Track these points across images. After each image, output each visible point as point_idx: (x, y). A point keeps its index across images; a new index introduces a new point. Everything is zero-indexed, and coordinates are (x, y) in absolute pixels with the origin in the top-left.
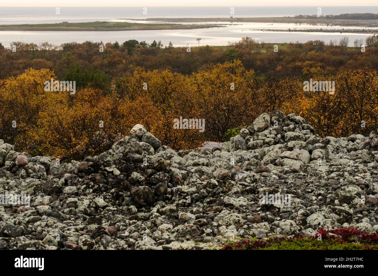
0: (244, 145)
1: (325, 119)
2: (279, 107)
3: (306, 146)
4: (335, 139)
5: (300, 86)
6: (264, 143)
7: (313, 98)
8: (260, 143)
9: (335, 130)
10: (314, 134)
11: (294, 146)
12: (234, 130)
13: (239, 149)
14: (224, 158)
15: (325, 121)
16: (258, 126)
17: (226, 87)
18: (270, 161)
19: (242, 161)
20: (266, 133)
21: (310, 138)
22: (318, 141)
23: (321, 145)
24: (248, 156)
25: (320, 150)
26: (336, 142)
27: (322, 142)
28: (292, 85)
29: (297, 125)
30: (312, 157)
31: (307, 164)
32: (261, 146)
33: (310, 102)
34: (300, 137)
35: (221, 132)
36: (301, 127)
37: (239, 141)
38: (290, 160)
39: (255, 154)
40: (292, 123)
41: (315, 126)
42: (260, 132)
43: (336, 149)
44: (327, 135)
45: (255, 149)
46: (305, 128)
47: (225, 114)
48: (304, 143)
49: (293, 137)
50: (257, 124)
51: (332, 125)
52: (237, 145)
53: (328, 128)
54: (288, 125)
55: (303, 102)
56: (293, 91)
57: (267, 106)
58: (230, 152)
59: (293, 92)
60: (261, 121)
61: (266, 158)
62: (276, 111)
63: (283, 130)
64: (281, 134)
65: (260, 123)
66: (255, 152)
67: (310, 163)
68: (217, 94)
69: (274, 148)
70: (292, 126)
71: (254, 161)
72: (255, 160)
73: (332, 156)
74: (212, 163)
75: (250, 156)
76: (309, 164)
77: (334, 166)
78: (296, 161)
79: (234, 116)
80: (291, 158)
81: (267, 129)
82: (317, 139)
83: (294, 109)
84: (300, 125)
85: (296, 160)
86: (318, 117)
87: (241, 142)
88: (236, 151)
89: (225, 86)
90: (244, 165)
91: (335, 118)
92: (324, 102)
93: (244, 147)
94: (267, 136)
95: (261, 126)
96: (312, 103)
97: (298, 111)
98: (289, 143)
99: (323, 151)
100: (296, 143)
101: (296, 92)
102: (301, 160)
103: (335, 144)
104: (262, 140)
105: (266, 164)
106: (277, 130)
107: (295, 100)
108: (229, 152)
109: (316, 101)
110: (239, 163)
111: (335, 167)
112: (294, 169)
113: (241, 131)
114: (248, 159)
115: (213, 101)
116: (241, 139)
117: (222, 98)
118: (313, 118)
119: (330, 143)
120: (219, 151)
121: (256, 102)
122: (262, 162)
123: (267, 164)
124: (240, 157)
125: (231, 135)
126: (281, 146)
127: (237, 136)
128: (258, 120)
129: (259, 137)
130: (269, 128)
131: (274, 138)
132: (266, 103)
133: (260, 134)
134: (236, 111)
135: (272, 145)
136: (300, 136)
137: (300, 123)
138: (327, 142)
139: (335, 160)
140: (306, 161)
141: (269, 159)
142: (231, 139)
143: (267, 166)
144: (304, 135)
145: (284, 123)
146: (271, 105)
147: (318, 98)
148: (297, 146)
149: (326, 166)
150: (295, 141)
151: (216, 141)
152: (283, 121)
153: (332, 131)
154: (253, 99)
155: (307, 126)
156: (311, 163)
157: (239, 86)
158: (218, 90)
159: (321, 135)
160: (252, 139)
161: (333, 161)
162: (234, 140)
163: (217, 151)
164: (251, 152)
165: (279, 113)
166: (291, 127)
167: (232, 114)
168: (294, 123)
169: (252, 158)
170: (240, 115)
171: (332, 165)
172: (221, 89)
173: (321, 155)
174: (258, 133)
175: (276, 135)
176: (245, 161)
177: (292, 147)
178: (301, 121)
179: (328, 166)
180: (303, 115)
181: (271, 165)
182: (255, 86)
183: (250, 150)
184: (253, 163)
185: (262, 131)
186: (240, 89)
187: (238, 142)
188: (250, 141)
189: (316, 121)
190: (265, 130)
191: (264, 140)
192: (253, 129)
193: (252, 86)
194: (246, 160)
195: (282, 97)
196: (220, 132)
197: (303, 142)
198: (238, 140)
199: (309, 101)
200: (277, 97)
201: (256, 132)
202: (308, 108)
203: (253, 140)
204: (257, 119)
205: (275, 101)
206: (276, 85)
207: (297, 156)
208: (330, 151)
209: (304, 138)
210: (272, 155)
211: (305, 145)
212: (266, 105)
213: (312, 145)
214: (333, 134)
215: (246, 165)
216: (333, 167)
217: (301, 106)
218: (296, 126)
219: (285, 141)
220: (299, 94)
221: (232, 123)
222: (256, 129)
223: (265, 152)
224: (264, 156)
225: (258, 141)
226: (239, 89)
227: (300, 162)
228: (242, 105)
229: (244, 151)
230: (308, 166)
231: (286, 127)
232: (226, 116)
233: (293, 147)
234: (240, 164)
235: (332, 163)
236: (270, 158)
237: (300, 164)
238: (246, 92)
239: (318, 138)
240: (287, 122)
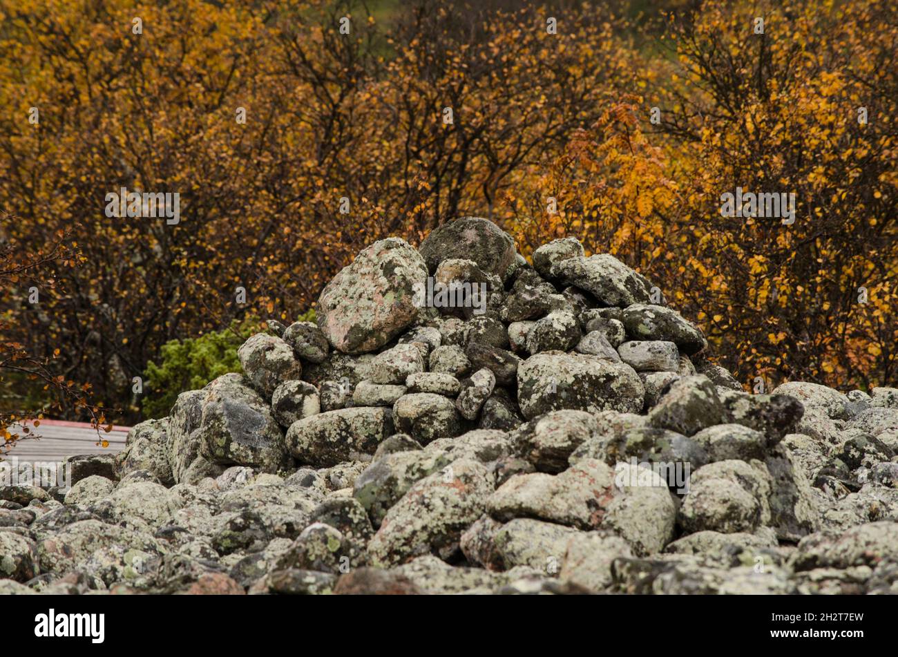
0: (266, 438)
1: (772, 272)
2: (489, 200)
3: (646, 444)
4: (839, 398)
5: (622, 64)
6: (389, 427)
7: (698, 139)
8: (366, 423)
9: (842, 341)
10: (699, 366)
11: (575, 441)
12: (203, 347)
13: (234, 464)
14: (136, 521)
15: (773, 285)
16: (352, 319)
17: (154, 72)
18: (424, 536)
19: (251, 541)
20: (400, 364)
21: (672, 391)
22: (722, 414)
23: (741, 432)
24: (290, 510)
25: (738, 465)
26: (842, 416)
27: (751, 413)
28: (570, 62)
29: (594, 311)
30: (689, 512)
31: (656, 557)
32: (370, 446)
33: (683, 164)
34: (614, 385)
35: (123, 362)
36: (617, 322)
37: (232, 413)
38: (549, 528)
39: (330, 497)
40: (560, 297)
41: (710, 317)
42: (364, 353)
43: (839, 463)
44: (787, 374)
45: (331, 464)
46: (643, 329)
47: (145, 249)
48: (635, 425)
49: (569, 389)
50: (346, 308)
51: (819, 311)
52: (221, 442)
53: (796, 328)
54: (537, 312)
55: (640, 167)
56: (573, 96)
57: (413, 197)
58: (178, 487)
59: (577, 101)
60: (371, 288)
61: (400, 521)
62: (465, 226)
63: (506, 344)
64: (495, 366)
65: (364, 302)
66: (332, 485)
67: (673, 550)
68: (90, 119)
69: (450, 456)
70: (560, 319)
71: (325, 541)
72: (332, 530)
73: (815, 503)
74: (56, 559)
75: (298, 506)
76: (668, 557)
77: (825, 565)
78: (582, 535)
79: (206, 256)
80: (556, 514)
81: (408, 339)
82: (716, 397)
83: (580, 211)
84: (614, 310)
85: (585, 527)
86: (729, 257)
87: (242, 424)
88: (213, 475)
89: (147, 62)
90: (261, 565)
91: (839, 265)
92: (766, 167)
93: (264, 449)
94: (410, 381)
95: (369, 320)
96: (696, 173)
97: (607, 222)
98: (542, 426)
99: (757, 471)
100: (584, 422)
101: (591, 105)
102: (618, 532)
103: (833, 432)
104: (375, 405)
105: (398, 556)
106: (472, 343)
107: (583, 156)
108: (168, 482)
109: (716, 162)
110: (228, 551)
111: (832, 572)
112: (571, 586)
113: (245, 352)
114: (289, 525)
115: (66, 164)
116: (246, 400)
117: (128, 143)
118: (696, 265)
119: (804, 423)
120: (104, 482)
121: (341, 170)
122: (376, 543)
123: (405, 558)
124: (236, 516)
125: (184, 378)
126: (494, 444)
127: (218, 384)
128: (352, 283)
129: (360, 385)
130: (421, 330)
131: (453, 395)
132: (407, 175)
133: (363, 367)
134: (219, 227)
135: (437, 435)
136: (610, 378)
137: (613, 298)
138: (782, 416)
139: (836, 530)
140: (652, 536)
141: (418, 524)
142: (179, 403)
143: (407, 570)
144: (638, 370)
145: (511, 299)
146: (436, 187)
147: (730, 138)
148: (591, 443)
149: (772, 568)
150: (580, 414)
151: (85, 419)
152: (509, 285)
153: (821, 350)
154: (324, 149)
155: (658, 314)
156: (683, 551)
157: (234, 67)
158: (96, 89)
159: (744, 376)
160: (311, 403)
161: (818, 536)
162: (198, 409)
163: (93, 479)
164: (308, 482)
165: (484, 237)
166: (557, 326)
167: (190, 249)
168: (577, 297)
169: (313, 520)
170: (246, 250)
171: (811, 563)
172: (118, 88)
173: (746, 501)
174: (351, 364)
175: (464, 375)
176: (269, 538)
177: (560, 450)
178: (621, 286)
179: (788, 567)
180: (633, 253)
181: (430, 560)
182: (336, 64)
183: (304, 472)
184: (317, 550)
185: (376, 351)
186: (242, 84)
187: (225, 420)
188: (300, 416)
189: (719, 284)
190: (392, 343)
191: (388, 405)
192: (320, 337)
193: (316, 66)
194: (280, 535)
195: (504, 135)
196: (115, 361)
197: (628, 417)
198: (227, 407)
199: (673, 158)
200: (474, 136)
201: (342, 354)
202: (667, 201)
203: (323, 409)
204: (344, 275)
205: (465, 159)
206: (466, 56)
207: (591, 504)
208: (799, 471)
209: (639, 389)
210: (437, 502)
211: (640, 438)
212: (407, 190)
213: (689, 434)
214: (827, 367)
215: (274, 565)
216: (817, 574)
217: (625, 191)
218: (587, 319)
219: (518, 411)
220: (613, 116)
221: (193, 299)
222: (337, 336)
223: (392, 481)
224: (386, 506)
225: (350, 413)
226: (233, 85)
227: (613, 539)
228: (258, 189)
229: (265, 479)
230: (661, 567)
231: (528, 327)
232: (151, 255)
233: (569, 450)
234: (233, 559)
235: (813, 551)
236: (428, 519)
237: (608, 556)
238: (278, 103)
239: (725, 394)
240: (532, 293)
